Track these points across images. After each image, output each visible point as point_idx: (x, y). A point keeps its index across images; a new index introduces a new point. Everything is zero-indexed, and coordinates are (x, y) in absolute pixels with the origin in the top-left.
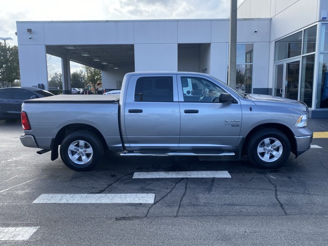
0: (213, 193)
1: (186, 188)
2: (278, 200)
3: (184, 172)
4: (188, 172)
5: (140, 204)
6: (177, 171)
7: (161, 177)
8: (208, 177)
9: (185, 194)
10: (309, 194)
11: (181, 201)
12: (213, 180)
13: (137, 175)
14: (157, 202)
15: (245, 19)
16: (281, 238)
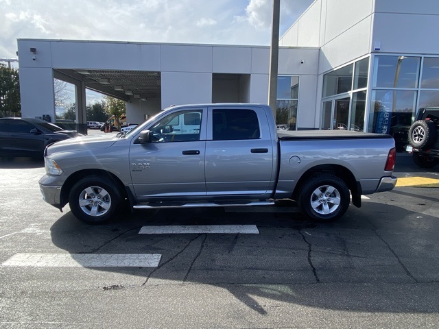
0: (233, 252)
1: (202, 246)
2: (311, 263)
3: (203, 227)
4: (208, 227)
5: (140, 268)
6: (195, 224)
7: (174, 232)
8: (232, 232)
9: (199, 254)
10: (348, 256)
11: (192, 265)
12: (237, 236)
13: (144, 230)
14: (162, 265)
15: (290, 48)
16: (307, 314)
